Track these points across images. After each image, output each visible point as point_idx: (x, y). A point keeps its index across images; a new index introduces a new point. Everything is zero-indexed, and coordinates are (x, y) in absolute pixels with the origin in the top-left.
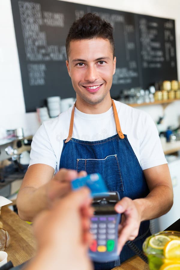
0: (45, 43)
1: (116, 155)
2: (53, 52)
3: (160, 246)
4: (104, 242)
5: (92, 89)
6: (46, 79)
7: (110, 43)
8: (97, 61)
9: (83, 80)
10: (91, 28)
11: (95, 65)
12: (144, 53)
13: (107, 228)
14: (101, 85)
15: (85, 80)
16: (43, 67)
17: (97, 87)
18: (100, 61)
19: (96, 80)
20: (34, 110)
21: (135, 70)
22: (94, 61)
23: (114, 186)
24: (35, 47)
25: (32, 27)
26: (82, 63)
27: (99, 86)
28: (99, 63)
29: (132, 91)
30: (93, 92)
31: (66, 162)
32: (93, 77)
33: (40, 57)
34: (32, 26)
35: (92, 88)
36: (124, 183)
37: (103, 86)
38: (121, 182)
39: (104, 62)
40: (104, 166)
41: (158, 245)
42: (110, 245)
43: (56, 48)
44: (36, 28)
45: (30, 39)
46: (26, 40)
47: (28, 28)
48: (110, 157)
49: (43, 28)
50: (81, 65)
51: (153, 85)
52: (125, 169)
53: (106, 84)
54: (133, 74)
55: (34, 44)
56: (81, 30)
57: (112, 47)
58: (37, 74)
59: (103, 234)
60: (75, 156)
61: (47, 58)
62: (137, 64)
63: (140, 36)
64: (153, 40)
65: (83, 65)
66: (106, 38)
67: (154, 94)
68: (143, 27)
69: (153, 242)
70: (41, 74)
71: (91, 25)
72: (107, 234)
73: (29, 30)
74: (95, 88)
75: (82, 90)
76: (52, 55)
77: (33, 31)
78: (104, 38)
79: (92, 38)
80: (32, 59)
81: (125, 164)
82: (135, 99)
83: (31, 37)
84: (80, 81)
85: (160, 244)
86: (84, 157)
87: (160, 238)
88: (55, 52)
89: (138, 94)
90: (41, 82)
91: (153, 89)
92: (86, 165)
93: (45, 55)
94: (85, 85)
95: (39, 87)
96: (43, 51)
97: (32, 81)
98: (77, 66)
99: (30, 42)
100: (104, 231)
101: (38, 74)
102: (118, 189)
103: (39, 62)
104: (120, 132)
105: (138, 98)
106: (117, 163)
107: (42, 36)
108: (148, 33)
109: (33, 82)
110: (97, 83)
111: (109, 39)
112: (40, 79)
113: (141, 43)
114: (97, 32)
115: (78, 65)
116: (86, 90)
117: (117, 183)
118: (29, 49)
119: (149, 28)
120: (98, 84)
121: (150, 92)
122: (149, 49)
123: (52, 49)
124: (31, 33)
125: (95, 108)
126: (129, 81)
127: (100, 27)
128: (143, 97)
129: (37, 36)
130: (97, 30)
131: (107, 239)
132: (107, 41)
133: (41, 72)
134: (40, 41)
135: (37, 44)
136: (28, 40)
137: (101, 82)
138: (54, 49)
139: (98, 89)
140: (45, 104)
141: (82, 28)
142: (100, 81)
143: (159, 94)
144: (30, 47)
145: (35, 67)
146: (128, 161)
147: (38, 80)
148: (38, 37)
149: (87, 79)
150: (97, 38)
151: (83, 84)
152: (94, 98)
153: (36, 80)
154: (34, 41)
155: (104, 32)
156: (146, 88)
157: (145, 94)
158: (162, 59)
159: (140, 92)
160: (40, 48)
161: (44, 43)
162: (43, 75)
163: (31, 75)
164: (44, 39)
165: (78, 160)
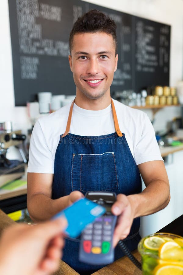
0: (40, 37)
1: (113, 153)
2: (47, 46)
3: (155, 247)
4: (99, 244)
5: (92, 84)
6: (38, 74)
7: (113, 38)
8: (100, 55)
9: (85, 73)
10: (95, 22)
11: (97, 59)
12: (139, 56)
13: (103, 229)
14: (102, 80)
15: (86, 73)
16: (36, 61)
17: (98, 81)
18: (102, 55)
19: (97, 73)
20: (24, 105)
21: (128, 72)
22: (96, 54)
23: (109, 184)
24: (29, 39)
25: (28, 19)
26: (85, 57)
27: (100, 80)
28: (101, 57)
29: (124, 93)
30: (94, 87)
31: (61, 157)
32: (94, 70)
33: (34, 50)
34: (27, 17)
35: (93, 82)
36: (120, 181)
37: (104, 81)
38: (116, 180)
39: (106, 57)
40: (100, 161)
41: (153, 246)
42: (106, 247)
43: (51, 42)
44: (32, 19)
45: (25, 31)
46: (21, 31)
47: (23, 19)
48: (107, 154)
49: (39, 20)
50: (84, 58)
51: (145, 88)
52: (122, 168)
53: (107, 79)
54: (126, 76)
55: (29, 36)
56: (85, 23)
57: (114, 43)
58: (29, 68)
59: (98, 235)
60: (71, 151)
61: (41, 52)
62: (131, 66)
63: (136, 38)
64: (148, 44)
65: (86, 58)
66: (109, 33)
67: (146, 98)
68: (140, 30)
69: (148, 243)
70: (33, 67)
71: (95, 19)
72: (102, 235)
73: (25, 21)
74: (96, 82)
75: (82, 83)
76: (46, 49)
77: (28, 23)
78: (108, 33)
79: (96, 32)
80: (25, 51)
81: (122, 162)
82: (127, 101)
83: (26, 28)
84: (81, 75)
85: (155, 245)
86: (81, 152)
87: (155, 239)
88: (49, 46)
89: (130, 97)
90: (33, 76)
91: (144, 93)
92: (82, 160)
93: (39, 48)
94: (86, 79)
95: (31, 80)
96: (38, 44)
97: (23, 74)
98: (79, 59)
99: (24, 33)
100: (99, 232)
101: (31, 67)
102: (113, 186)
103: (32, 56)
104: (118, 130)
105: (130, 101)
106: (114, 161)
107: (38, 28)
108: (144, 36)
109: (24, 76)
110: (98, 76)
111: (112, 35)
112: (32, 73)
113: (136, 46)
114: (101, 27)
115: (81, 58)
116: (86, 83)
117: (112, 181)
118: (23, 41)
119: (146, 31)
120: (99, 78)
121: (142, 96)
122: (144, 52)
123: (47, 43)
124: (26, 24)
125: (95, 104)
126: (122, 83)
127: (104, 22)
128: (135, 100)
129: (33, 27)
130: (101, 24)
131: (102, 241)
132: (110, 36)
133: (33, 65)
134: (35, 34)
135: (31, 36)
136: (23, 31)
137: (102, 77)
138: (49, 43)
139: (99, 84)
140: (36, 99)
141: (87, 21)
142: (101, 75)
143: (151, 98)
144: (24, 39)
145: (28, 60)
146: (124, 160)
147: (29, 74)
148: (34, 29)
149: (88, 72)
150: (100, 32)
151: (85, 77)
152: (94, 92)
153: (28, 73)
154: (29, 33)
155: (108, 27)
156: (139, 91)
157: (137, 98)
158: (155, 64)
159: (132, 95)
160: (34, 40)
161: (39, 35)
162: (35, 68)
163: (23, 67)
164: (39, 32)
165: (74, 154)
